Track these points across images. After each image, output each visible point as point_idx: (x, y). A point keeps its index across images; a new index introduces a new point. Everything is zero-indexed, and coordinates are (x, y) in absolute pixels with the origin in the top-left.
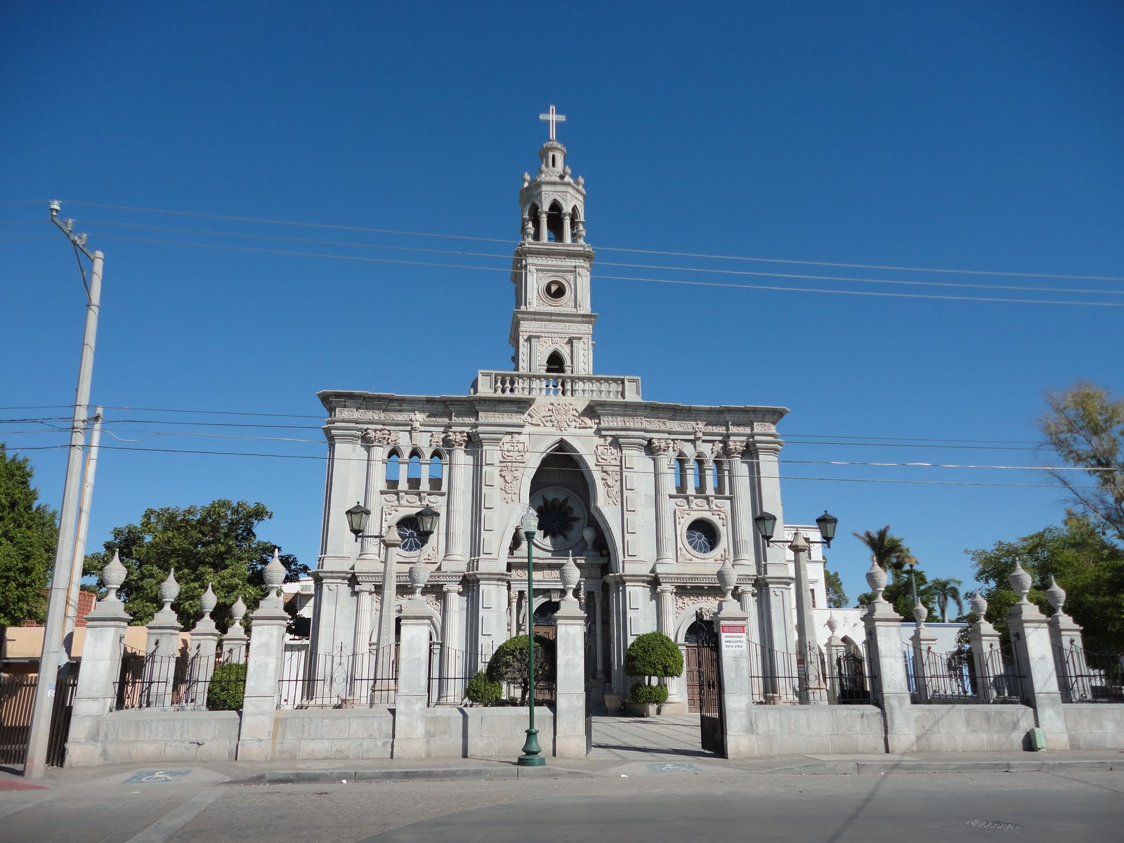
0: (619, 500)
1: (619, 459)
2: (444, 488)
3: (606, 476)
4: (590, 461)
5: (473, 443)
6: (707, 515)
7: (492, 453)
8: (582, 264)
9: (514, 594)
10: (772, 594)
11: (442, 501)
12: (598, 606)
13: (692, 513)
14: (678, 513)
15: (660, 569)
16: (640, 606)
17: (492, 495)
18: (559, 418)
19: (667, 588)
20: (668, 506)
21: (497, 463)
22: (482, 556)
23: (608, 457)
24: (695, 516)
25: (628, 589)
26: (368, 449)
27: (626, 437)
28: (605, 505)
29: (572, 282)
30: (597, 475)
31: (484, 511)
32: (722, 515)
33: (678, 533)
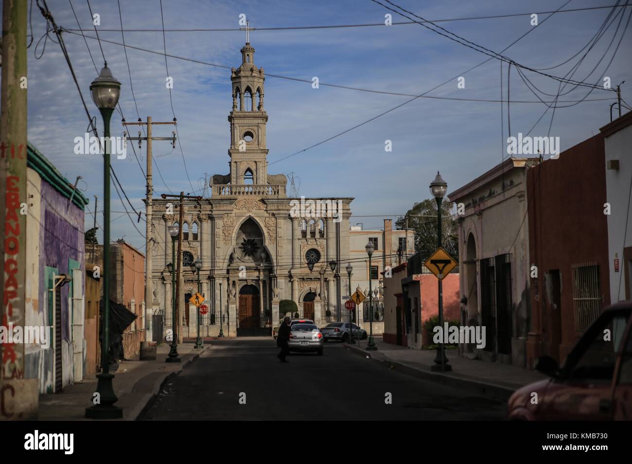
0: (275, 242)
1: (275, 224)
2: (199, 239)
3: (270, 232)
4: (262, 225)
5: (211, 218)
6: (315, 247)
7: (219, 223)
8: (262, 122)
9: (231, 282)
10: (341, 281)
11: (198, 244)
12: (267, 287)
13: (309, 246)
14: (302, 246)
15: (293, 272)
16: (283, 287)
17: (220, 242)
18: (248, 206)
19: (295, 279)
20: (297, 243)
21: (221, 227)
22: (216, 268)
23: (271, 223)
24: (310, 247)
25: (278, 280)
26: (166, 222)
27: (279, 214)
28: (269, 244)
29: (256, 132)
30: (265, 230)
31: (216, 249)
32: (322, 247)
33: (302, 255)
